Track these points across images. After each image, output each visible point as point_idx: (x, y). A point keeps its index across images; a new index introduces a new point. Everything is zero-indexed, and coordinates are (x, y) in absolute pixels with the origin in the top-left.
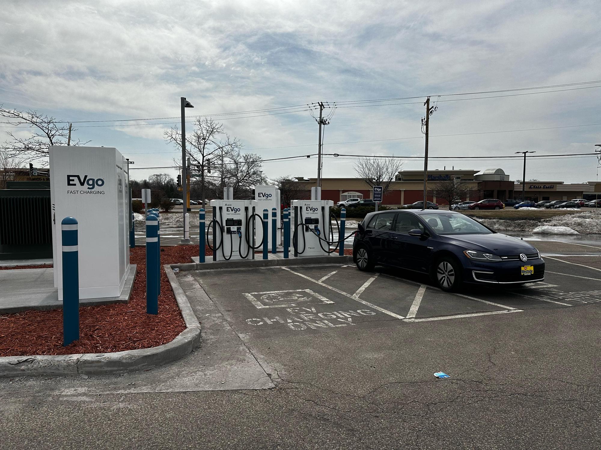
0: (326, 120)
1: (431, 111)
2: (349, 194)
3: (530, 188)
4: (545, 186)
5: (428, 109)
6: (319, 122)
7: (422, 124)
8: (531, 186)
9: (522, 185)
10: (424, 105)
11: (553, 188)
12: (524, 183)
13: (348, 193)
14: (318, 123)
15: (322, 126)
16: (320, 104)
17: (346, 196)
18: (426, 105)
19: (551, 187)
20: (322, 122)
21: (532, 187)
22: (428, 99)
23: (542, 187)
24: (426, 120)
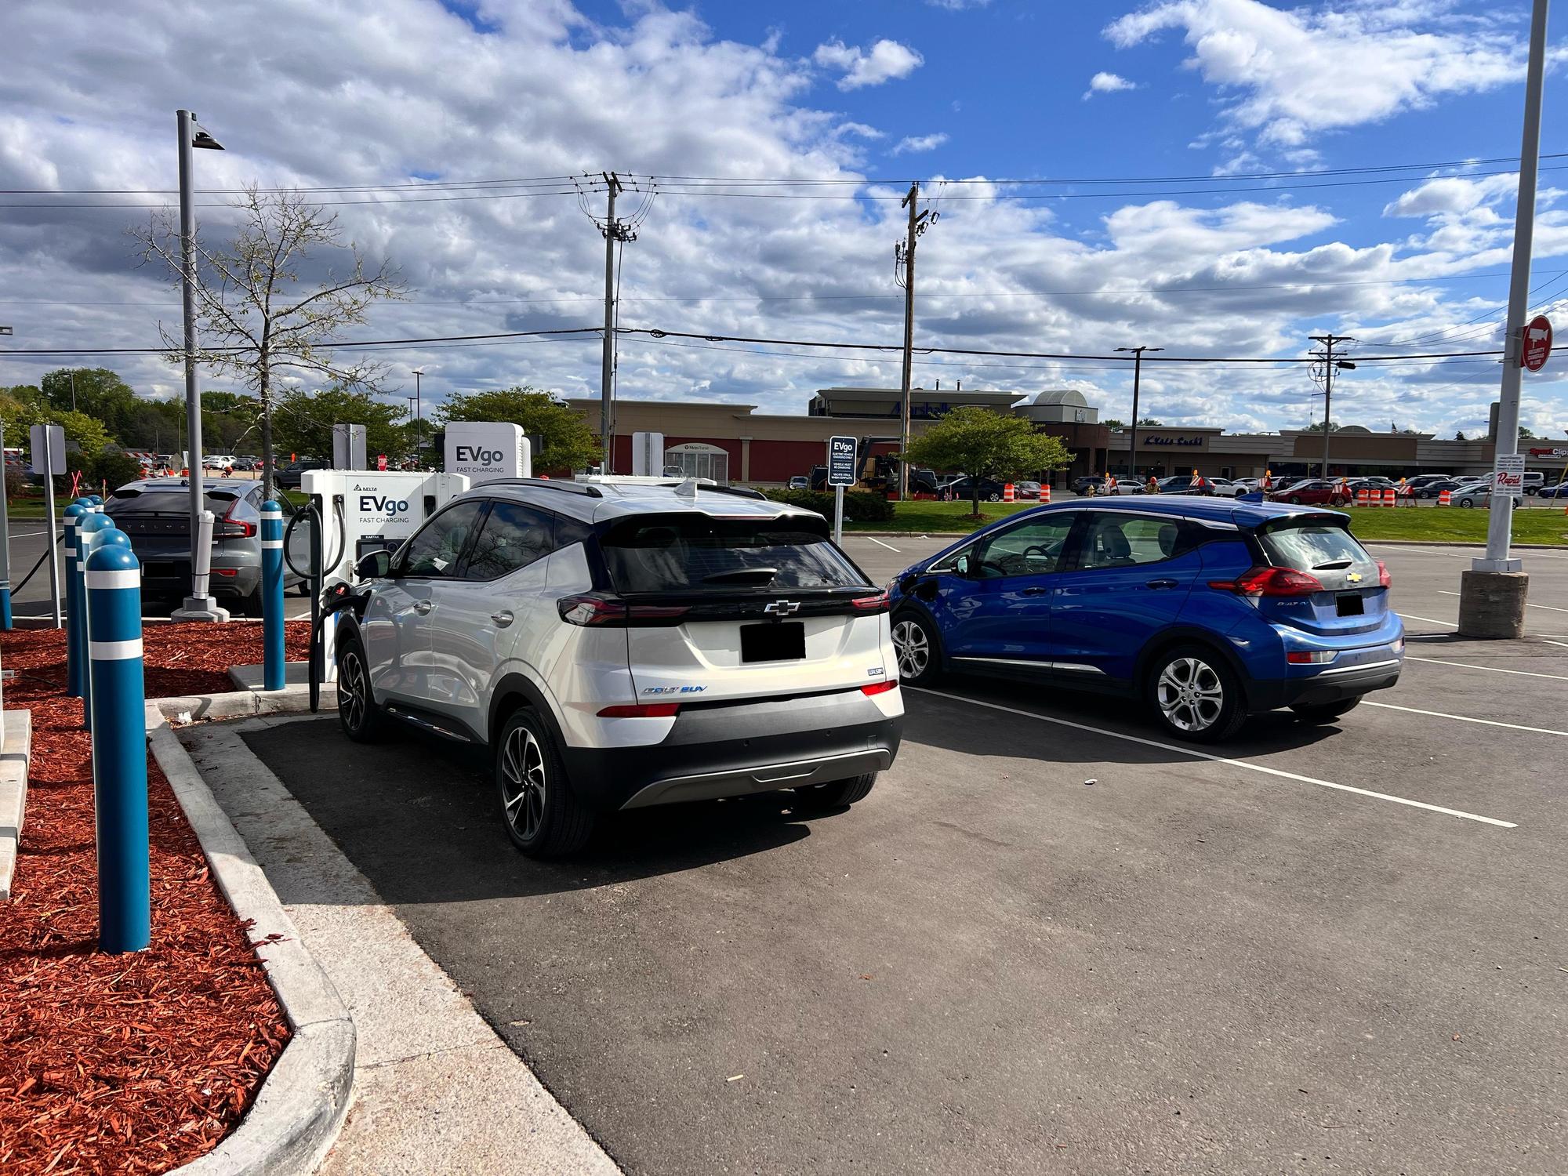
0: (627, 228)
1: (920, 223)
2: (690, 451)
3: (1147, 443)
4: (1182, 439)
5: (913, 220)
6: (606, 232)
7: (898, 258)
8: (1148, 439)
9: (1129, 436)
10: (903, 207)
11: (1200, 444)
12: (1133, 430)
13: (687, 448)
14: (603, 233)
15: (616, 245)
16: (610, 178)
17: (680, 454)
18: (908, 205)
19: (1196, 442)
20: (614, 233)
21: (1151, 441)
22: (914, 188)
23: (1175, 441)
24: (907, 248)
